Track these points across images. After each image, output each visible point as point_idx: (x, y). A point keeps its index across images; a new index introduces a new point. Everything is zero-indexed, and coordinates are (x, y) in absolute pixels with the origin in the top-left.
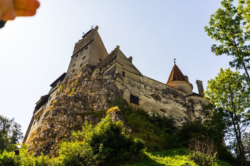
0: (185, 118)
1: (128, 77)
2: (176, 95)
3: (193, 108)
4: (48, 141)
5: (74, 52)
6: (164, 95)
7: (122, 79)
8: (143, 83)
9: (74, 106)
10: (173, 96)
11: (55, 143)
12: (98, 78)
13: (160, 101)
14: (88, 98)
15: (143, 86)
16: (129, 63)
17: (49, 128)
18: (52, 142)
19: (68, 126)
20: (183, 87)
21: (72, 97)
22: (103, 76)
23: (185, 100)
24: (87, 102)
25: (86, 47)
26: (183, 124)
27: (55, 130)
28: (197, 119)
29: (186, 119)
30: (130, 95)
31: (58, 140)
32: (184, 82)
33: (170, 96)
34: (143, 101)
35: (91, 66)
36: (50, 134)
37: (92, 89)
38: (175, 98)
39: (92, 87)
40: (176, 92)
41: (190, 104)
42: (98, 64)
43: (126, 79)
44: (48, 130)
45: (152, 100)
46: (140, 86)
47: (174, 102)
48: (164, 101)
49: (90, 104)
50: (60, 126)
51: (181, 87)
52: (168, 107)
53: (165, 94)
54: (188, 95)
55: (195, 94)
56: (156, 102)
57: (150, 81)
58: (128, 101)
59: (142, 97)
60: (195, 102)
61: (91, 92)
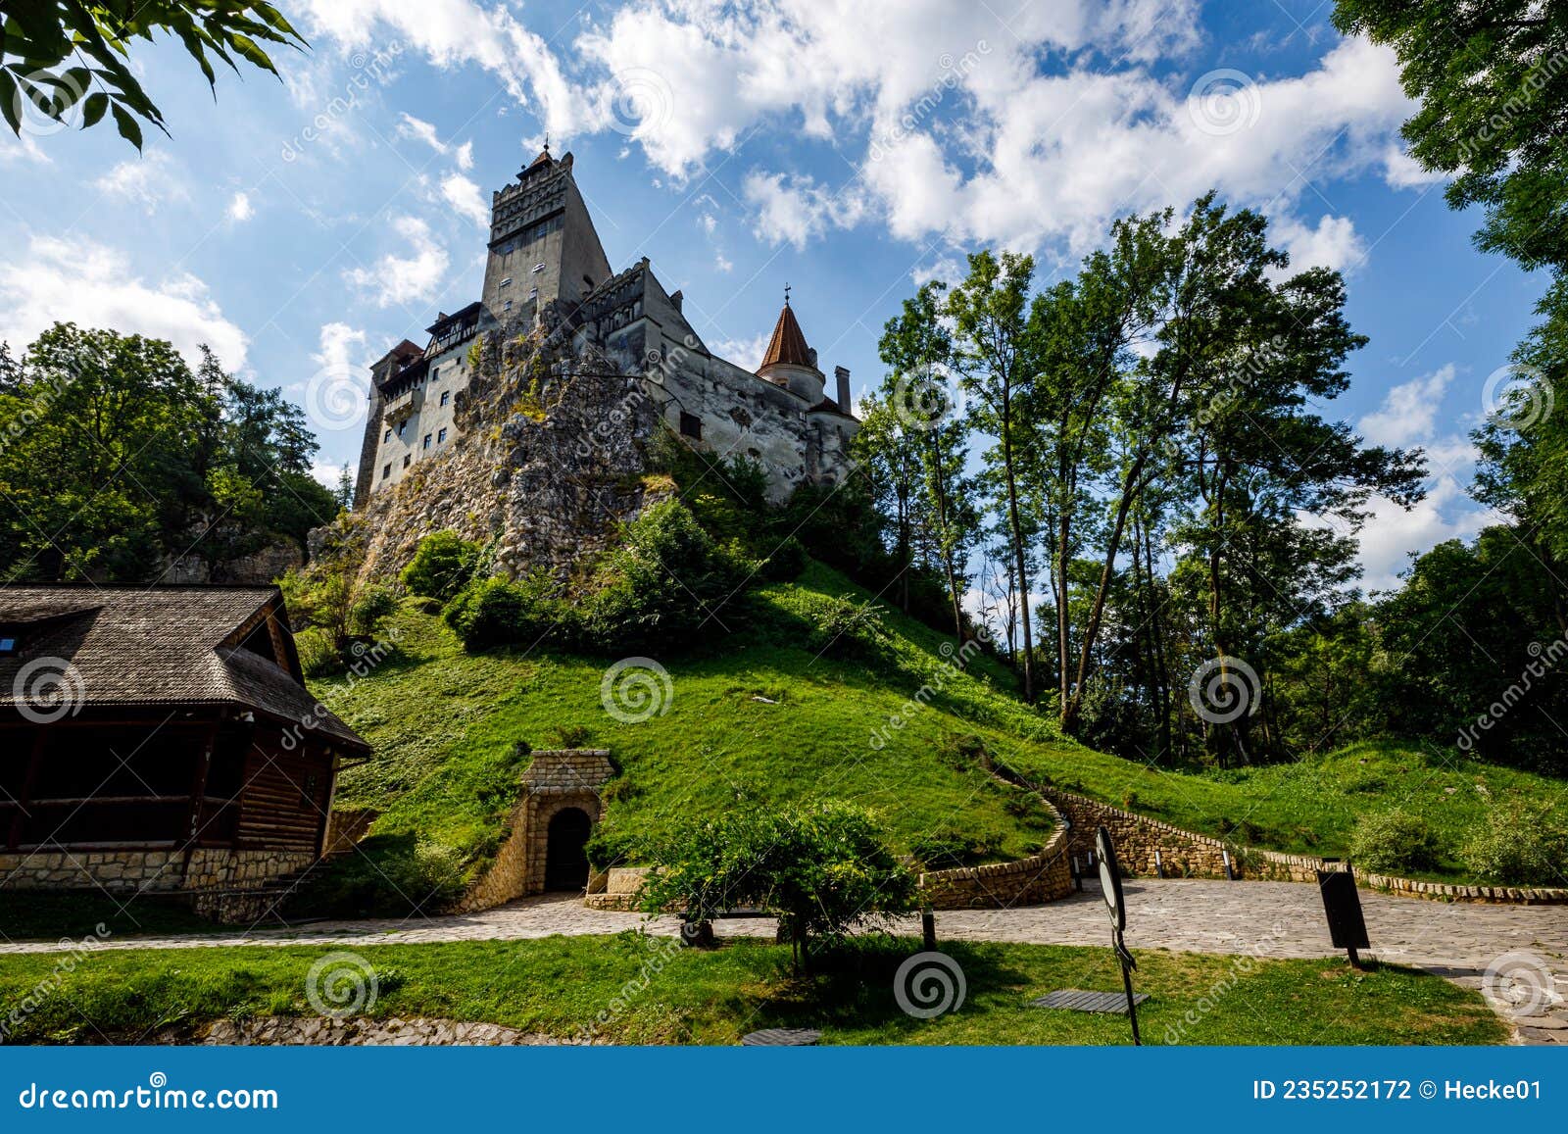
0: (801, 468)
2: (785, 408)
3: (821, 443)
5: (495, 228)
6: (757, 410)
8: (710, 377)
9: (559, 455)
10: (778, 412)
12: (598, 360)
13: (748, 426)
15: (709, 385)
16: (676, 314)
17: (529, 525)
19: (563, 515)
20: (802, 383)
21: (548, 429)
23: (805, 421)
25: (540, 227)
26: (795, 484)
27: (543, 530)
28: (828, 472)
29: (803, 473)
30: (682, 413)
32: (806, 368)
33: (773, 412)
34: (711, 429)
35: (568, 305)
37: (588, 397)
38: (781, 418)
39: (588, 389)
40: (787, 401)
41: (815, 433)
42: (584, 294)
44: (532, 531)
45: (731, 426)
46: (703, 386)
47: (780, 428)
48: (758, 428)
50: (549, 520)
51: (797, 382)
52: (765, 443)
53: (760, 407)
54: (813, 405)
55: (827, 406)
56: (739, 429)
57: (728, 369)
58: (677, 430)
59: (708, 418)
60: (829, 428)
61: (586, 407)
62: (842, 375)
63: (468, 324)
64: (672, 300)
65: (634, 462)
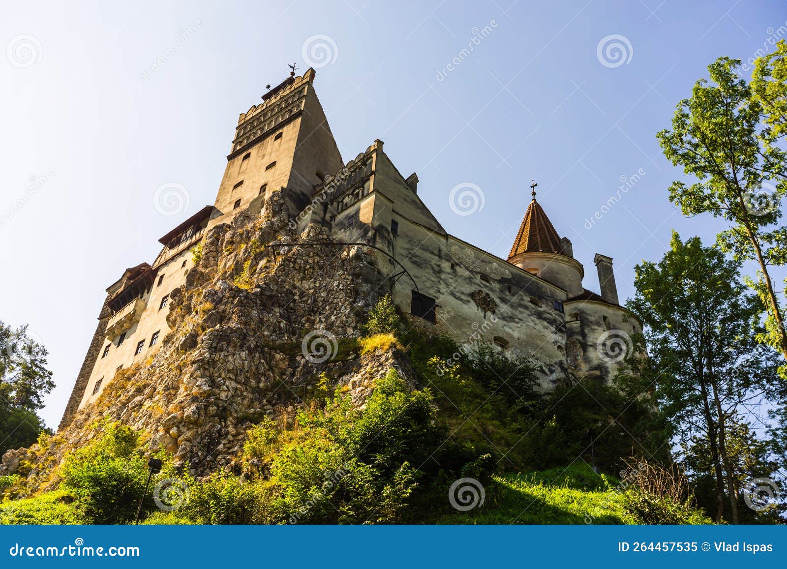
0: (561, 364)
1: (407, 236)
2: (537, 296)
3: (584, 336)
4: (207, 427)
5: (237, 142)
6: (504, 296)
7: (390, 243)
8: (448, 259)
9: (261, 321)
10: (529, 299)
11: (227, 433)
12: (321, 236)
13: (494, 312)
14: (297, 297)
15: (446, 266)
16: (410, 193)
17: (206, 388)
18: (219, 431)
19: (253, 383)
20: (557, 273)
21: (253, 294)
22: (333, 230)
23: (563, 312)
24: (294, 309)
25: (278, 133)
26: (554, 382)
27: (223, 396)
28: (595, 369)
29: (564, 370)
30: (413, 292)
31: (235, 426)
32: (561, 258)
33: (522, 299)
34: (448, 312)
35: (295, 193)
36: (212, 409)
37: (305, 270)
38: (533, 306)
39: (306, 262)
40: (539, 288)
41: (576, 325)
42: (314, 187)
43: (400, 244)
44: (208, 395)
45: (472, 309)
46: (439, 266)
47: (532, 317)
48: (505, 315)
49: (302, 316)
50: (234, 384)
51: (551, 271)
52: (515, 331)
53: (507, 293)
54: (571, 296)
55: (587, 296)
56: (482, 315)
57: (468, 250)
58: (407, 310)
59: (446, 300)
60: (592, 319)
61: (303, 279)
62: (603, 263)
63: (198, 229)
64: (406, 181)
65: (350, 331)
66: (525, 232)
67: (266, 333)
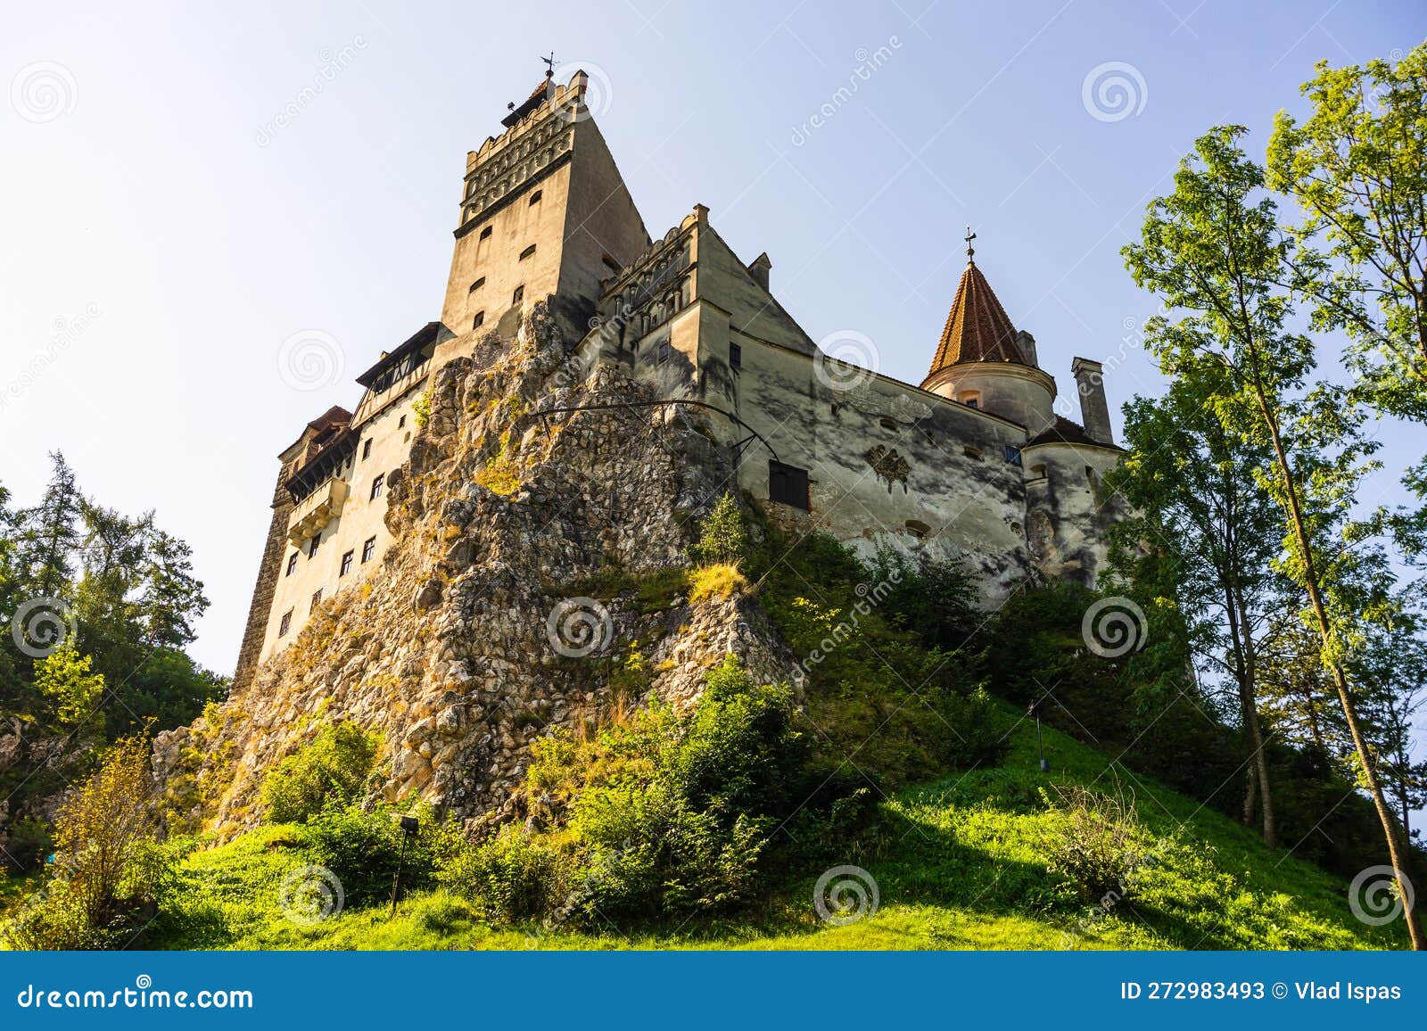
0: (1017, 554)
1: (757, 368)
2: (976, 443)
3: (1055, 503)
4: (473, 740)
5: (468, 204)
6: (920, 450)
7: (730, 388)
8: (827, 395)
9: (535, 549)
10: (962, 450)
11: (502, 747)
12: (617, 384)
13: (905, 480)
14: (587, 497)
15: (823, 410)
16: (757, 291)
17: (464, 678)
18: (489, 745)
19: (532, 657)
20: (1010, 396)
21: (519, 504)
22: (637, 366)
23: (1020, 465)
24: (583, 518)
25: (534, 190)
26: (1007, 585)
27: (490, 685)
28: (1073, 558)
29: (1023, 563)
30: (771, 463)
31: (513, 734)
32: (1015, 369)
33: (951, 452)
34: (829, 490)
35: (572, 302)
36: (477, 711)
37: (596, 447)
38: (970, 461)
39: (597, 433)
40: (979, 428)
41: (1041, 485)
42: (601, 284)
43: (747, 384)
44: (469, 688)
45: (868, 480)
46: (811, 413)
47: (968, 481)
48: (924, 482)
49: (598, 529)
50: (504, 665)
51: (1000, 394)
52: (941, 509)
53: (926, 444)
54: (1034, 434)
55: (1064, 432)
56: (886, 487)
58: (763, 494)
59: (824, 469)
60: (1068, 473)
61: (594, 463)
62: (1086, 371)
63: (419, 360)
64: (750, 271)
65: (673, 552)
66: (956, 325)
67: (544, 568)
